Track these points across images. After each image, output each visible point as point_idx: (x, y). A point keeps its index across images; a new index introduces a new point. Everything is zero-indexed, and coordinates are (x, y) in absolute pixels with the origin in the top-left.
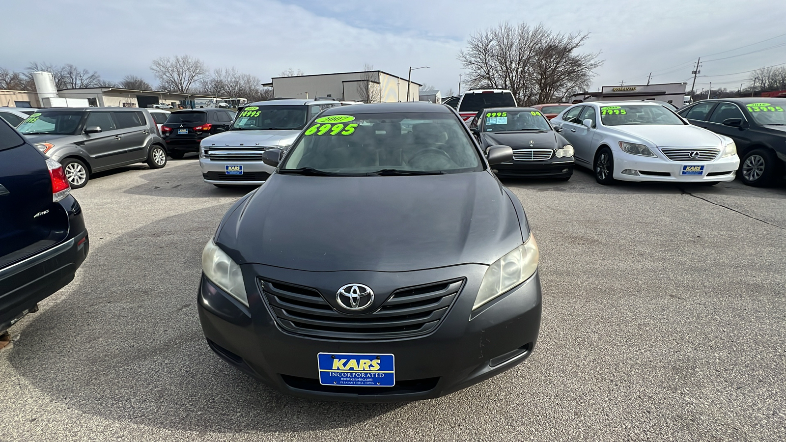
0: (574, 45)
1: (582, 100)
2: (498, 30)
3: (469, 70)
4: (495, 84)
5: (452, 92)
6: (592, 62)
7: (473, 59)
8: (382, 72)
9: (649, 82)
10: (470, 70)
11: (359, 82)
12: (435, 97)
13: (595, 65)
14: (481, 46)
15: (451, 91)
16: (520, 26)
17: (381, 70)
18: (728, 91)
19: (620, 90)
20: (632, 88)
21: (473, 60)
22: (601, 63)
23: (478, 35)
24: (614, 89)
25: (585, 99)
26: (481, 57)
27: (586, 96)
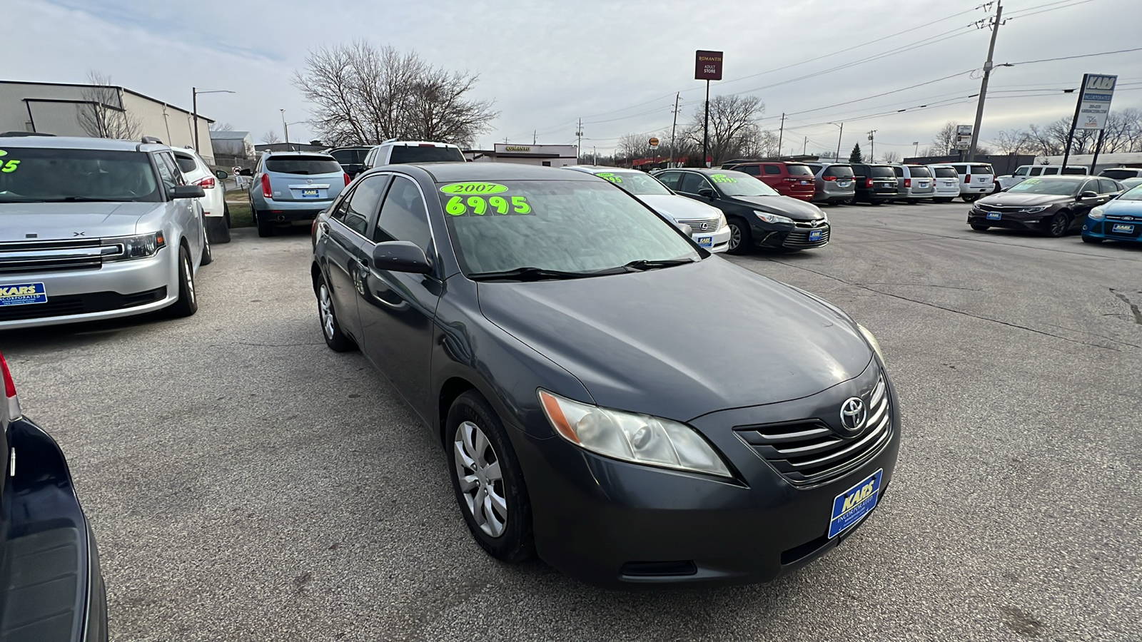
0: (463, 87)
1: (472, 159)
2: (352, 50)
3: (317, 105)
4: (361, 130)
5: (274, 136)
6: (486, 112)
7: (319, 88)
8: (125, 90)
9: (535, 142)
10: (320, 106)
11: (80, 104)
12: (243, 142)
13: (491, 117)
14: (331, 71)
15: (271, 136)
16: (385, 49)
17: (123, 87)
18: (602, 157)
19: (514, 150)
20: (526, 147)
21: (320, 90)
22: (497, 115)
23: (323, 52)
24: (509, 147)
25: (475, 158)
26: (332, 87)
27: (476, 155)
